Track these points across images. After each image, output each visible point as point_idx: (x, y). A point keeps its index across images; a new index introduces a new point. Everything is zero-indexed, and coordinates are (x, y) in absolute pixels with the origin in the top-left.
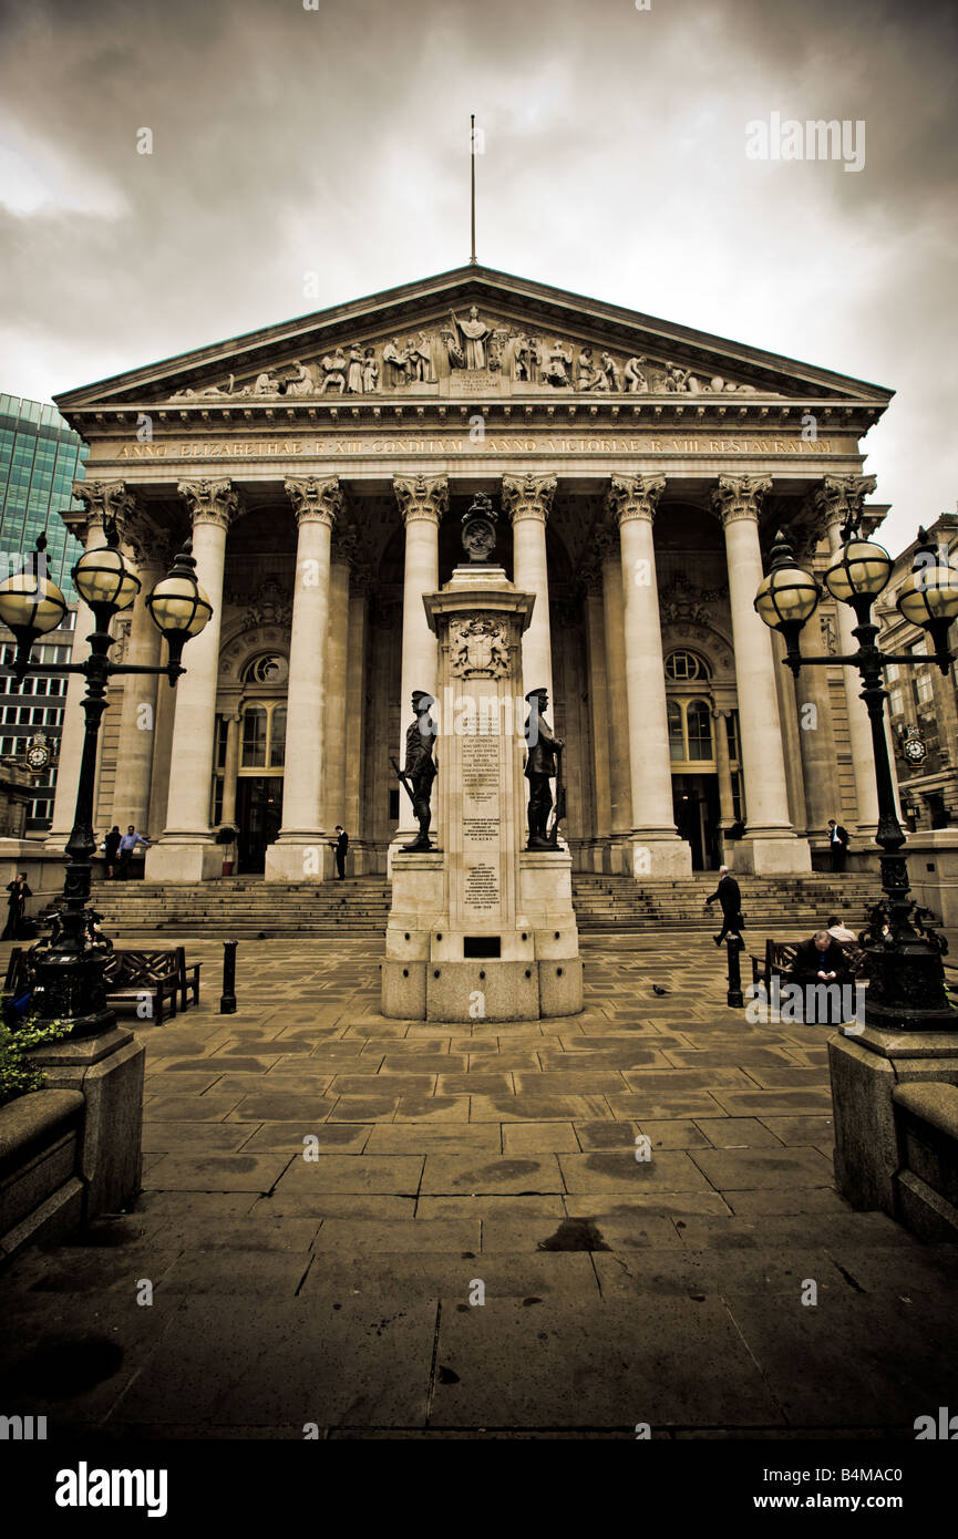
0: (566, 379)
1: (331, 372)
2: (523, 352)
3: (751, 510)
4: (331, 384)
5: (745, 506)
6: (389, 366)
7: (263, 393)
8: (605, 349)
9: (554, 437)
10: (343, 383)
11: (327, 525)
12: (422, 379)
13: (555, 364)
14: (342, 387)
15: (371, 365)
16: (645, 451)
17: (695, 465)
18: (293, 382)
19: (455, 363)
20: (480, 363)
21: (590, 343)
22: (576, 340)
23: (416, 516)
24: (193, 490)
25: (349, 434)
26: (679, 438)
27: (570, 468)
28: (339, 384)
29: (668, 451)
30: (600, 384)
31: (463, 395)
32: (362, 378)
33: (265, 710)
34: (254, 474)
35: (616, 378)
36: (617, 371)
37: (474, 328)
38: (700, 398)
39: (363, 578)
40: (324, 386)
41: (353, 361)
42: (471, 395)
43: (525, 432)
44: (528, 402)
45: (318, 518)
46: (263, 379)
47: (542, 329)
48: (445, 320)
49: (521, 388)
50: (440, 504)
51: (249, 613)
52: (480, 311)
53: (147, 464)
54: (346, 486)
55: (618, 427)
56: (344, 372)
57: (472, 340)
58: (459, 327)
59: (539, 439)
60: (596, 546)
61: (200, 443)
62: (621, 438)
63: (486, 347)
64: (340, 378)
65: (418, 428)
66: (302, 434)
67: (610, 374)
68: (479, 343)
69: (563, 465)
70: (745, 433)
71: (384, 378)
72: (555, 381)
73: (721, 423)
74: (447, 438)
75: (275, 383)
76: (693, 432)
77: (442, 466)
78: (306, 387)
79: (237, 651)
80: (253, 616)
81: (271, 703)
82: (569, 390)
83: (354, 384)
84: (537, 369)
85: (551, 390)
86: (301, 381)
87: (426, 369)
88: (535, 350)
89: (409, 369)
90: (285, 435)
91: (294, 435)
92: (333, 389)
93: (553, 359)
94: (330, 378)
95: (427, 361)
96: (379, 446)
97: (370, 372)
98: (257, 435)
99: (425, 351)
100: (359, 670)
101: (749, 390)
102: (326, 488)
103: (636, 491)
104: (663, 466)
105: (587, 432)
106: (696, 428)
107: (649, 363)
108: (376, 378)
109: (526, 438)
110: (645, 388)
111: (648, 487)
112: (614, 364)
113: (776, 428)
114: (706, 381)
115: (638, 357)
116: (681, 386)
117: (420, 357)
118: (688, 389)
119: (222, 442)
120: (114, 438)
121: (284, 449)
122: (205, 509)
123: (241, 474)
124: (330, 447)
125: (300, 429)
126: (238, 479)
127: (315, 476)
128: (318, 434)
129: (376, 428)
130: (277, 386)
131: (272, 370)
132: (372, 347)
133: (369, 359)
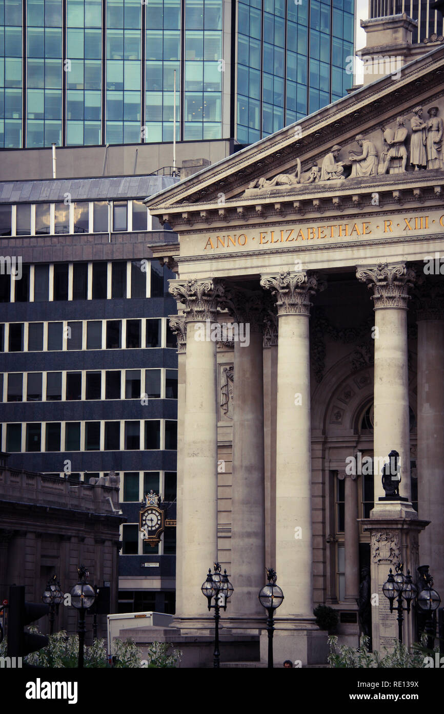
1: (393, 145)
4: (393, 159)
7: (329, 179)
10: (405, 157)
14: (404, 162)
15: (435, 128)
18: (355, 161)
24: (274, 282)
25: (415, 210)
28: (401, 158)
32: (425, 147)
34: (328, 261)
40: (387, 163)
41: (413, 131)
45: (390, 304)
46: (327, 162)
53: (231, 256)
56: (406, 144)
64: (402, 152)
66: (370, 216)
75: (339, 167)
78: (369, 165)
79: (348, 395)
80: (362, 356)
83: (416, 156)
86: (365, 159)
90: (355, 216)
91: (362, 216)
92: (396, 164)
97: (433, 137)
98: (329, 218)
102: (395, 274)
119: (297, 227)
120: (200, 231)
121: (354, 230)
122: (286, 302)
123: (316, 261)
124: (398, 225)
125: (367, 209)
126: (314, 266)
127: (384, 261)
128: (385, 213)
129: (441, 202)
130: (341, 169)
131: (336, 147)
132: (434, 104)
133: (433, 122)
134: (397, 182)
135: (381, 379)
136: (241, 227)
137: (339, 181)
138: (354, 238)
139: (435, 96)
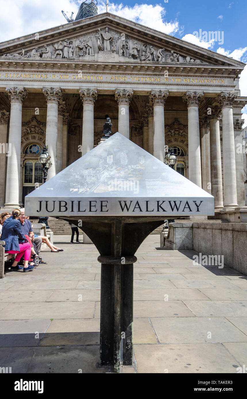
0: (137, 56)
1: (58, 50)
2: (123, 46)
3: (197, 103)
4: (58, 54)
5: (194, 102)
6: (77, 48)
7: (34, 57)
8: (151, 44)
9: (133, 76)
10: (62, 54)
11: (57, 104)
12: (89, 54)
13: (134, 50)
14: (61, 56)
15: (71, 48)
16: (163, 82)
17: (179, 87)
18: (44, 53)
19: (100, 49)
20: (109, 49)
21: (146, 42)
22: (142, 41)
23: (86, 102)
24: (11, 90)
25: (64, 72)
26: (174, 77)
27: (138, 87)
28: (60, 54)
29: (171, 82)
30: (149, 58)
31: (103, 61)
32: (68, 52)
33: (32, 163)
34: (32, 85)
35: (155, 56)
36: (154, 53)
37: (107, 35)
38: (181, 64)
39: (67, 118)
40: (55, 55)
41: (65, 46)
42: (105, 61)
43: (123, 74)
44: (124, 64)
45: (54, 102)
46: (33, 52)
47: (131, 37)
48: (97, 31)
49: (122, 59)
50: (94, 98)
51: (26, 129)
52: (109, 28)
54: (62, 90)
55: (154, 73)
56: (62, 50)
57: (106, 40)
58: (102, 35)
59: (128, 76)
60: (147, 111)
61: (13, 73)
62: (155, 77)
63: (111, 43)
64: (61, 52)
65: (87, 71)
66: (48, 72)
67: (152, 54)
68: (108, 41)
69: (135, 86)
70: (196, 76)
71: (76, 53)
72: (134, 57)
73: (188, 73)
74: (98, 75)
76: (179, 76)
77: (96, 85)
78: (49, 54)
80: (28, 131)
81: (34, 160)
82: (138, 61)
83: (66, 55)
84: (128, 51)
85: (132, 60)
86: (47, 53)
87: (90, 50)
88: (127, 44)
89: (84, 50)
90: (42, 72)
91: (45, 72)
92: (59, 56)
93: (133, 48)
94: (58, 52)
95: (91, 47)
96: (74, 77)
97: (71, 50)
98: (32, 71)
99: (90, 44)
100: (65, 151)
101: (198, 61)
102: (57, 92)
103: (159, 96)
104: (168, 87)
105: (144, 74)
106: (180, 74)
107: (166, 50)
108: (73, 52)
109: (123, 76)
110: (164, 60)
111: (163, 95)
112: (154, 51)
113: (207, 75)
114: (184, 57)
115: (162, 48)
116: (176, 59)
117: (88, 46)
118: (178, 61)
119: (20, 73)
121: (42, 76)
122: (15, 97)
123: (27, 85)
124: (57, 76)
125: (47, 70)
126: (26, 87)
127: (53, 87)
128: (53, 72)
129: (73, 71)
130: (39, 54)
131: (37, 48)
132: (72, 40)
133: (71, 45)
134: (60, 61)
135: (50, 126)
137: (39, 58)
138: (42, 79)
139: (72, 38)
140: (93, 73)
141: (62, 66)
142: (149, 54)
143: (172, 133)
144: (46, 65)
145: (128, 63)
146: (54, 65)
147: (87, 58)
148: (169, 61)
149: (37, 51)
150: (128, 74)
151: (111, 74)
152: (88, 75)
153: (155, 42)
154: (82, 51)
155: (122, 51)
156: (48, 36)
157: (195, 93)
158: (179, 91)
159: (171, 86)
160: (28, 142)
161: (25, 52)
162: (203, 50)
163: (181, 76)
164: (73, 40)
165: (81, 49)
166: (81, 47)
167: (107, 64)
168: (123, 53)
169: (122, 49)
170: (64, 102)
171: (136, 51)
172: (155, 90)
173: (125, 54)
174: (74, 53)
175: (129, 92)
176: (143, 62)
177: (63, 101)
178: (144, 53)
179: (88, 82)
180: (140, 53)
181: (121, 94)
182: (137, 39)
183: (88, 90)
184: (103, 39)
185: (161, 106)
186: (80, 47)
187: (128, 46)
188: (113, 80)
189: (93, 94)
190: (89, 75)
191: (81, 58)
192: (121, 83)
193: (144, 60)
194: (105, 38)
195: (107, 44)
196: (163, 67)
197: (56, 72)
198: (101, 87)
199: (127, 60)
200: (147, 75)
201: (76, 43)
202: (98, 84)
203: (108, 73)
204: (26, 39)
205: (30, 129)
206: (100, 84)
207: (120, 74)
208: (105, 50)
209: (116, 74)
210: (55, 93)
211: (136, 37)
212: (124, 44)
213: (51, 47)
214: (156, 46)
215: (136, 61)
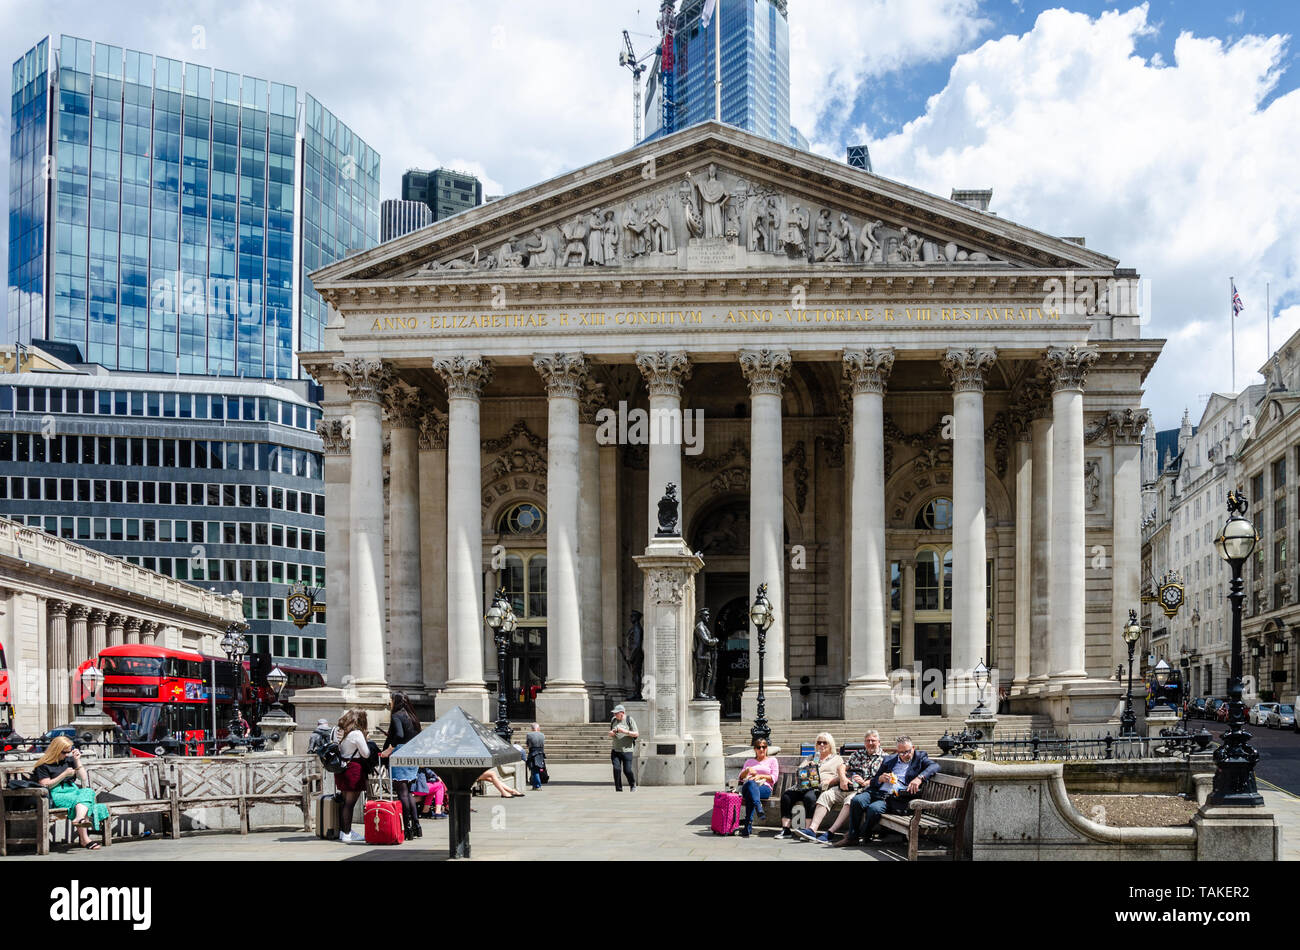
0: (802, 247)
1: (572, 241)
2: (760, 219)
3: (977, 382)
4: (572, 254)
5: (971, 379)
6: (628, 233)
7: (507, 267)
8: (844, 209)
9: (791, 308)
10: (584, 253)
11: (575, 400)
12: (661, 250)
13: (791, 230)
14: (583, 258)
15: (611, 231)
16: (877, 321)
17: (926, 336)
19: (695, 232)
20: (718, 230)
21: (829, 203)
22: (815, 199)
23: (658, 391)
24: (447, 366)
25: (591, 306)
26: (912, 306)
27: (805, 341)
28: (580, 254)
29: (901, 322)
30: (834, 254)
31: (700, 269)
33: (521, 561)
34: (504, 348)
35: (853, 243)
36: (852, 236)
37: (712, 189)
38: (931, 268)
40: (566, 256)
41: (592, 229)
42: (708, 269)
43: (762, 302)
44: (763, 276)
45: (566, 393)
46: (505, 251)
47: (781, 187)
48: (682, 177)
49: (757, 261)
50: (681, 379)
51: (499, 461)
52: (718, 166)
53: (401, 338)
54: (589, 359)
55: (852, 297)
56: (584, 241)
57: (710, 203)
58: (697, 188)
59: (776, 309)
61: (450, 314)
62: (855, 307)
63: (724, 211)
64: (581, 248)
65: (658, 299)
66: (547, 306)
67: (845, 239)
68: (717, 206)
69: (797, 337)
70: (976, 301)
71: (625, 246)
72: (792, 250)
73: (952, 293)
74: (688, 309)
75: (517, 256)
76: (925, 301)
77: (683, 339)
78: (548, 256)
80: (504, 465)
81: (525, 552)
82: (804, 262)
83: (595, 255)
85: (786, 262)
86: (543, 251)
87: (664, 238)
88: (773, 211)
89: (647, 235)
90: (531, 307)
91: (539, 307)
92: (575, 259)
93: (790, 225)
94: (572, 247)
95: (665, 229)
96: (621, 318)
97: (610, 238)
99: (663, 218)
100: (612, 522)
101: (980, 257)
102: (573, 364)
103: (866, 365)
104: (895, 337)
105: (822, 302)
106: (929, 297)
108: (615, 245)
109: (763, 308)
110: (879, 258)
111: (878, 361)
112: (851, 228)
113: (1006, 296)
114: (942, 243)
115: (873, 219)
116: (915, 255)
117: (659, 225)
118: (922, 258)
119: (470, 314)
120: (367, 311)
121: (530, 321)
122: (459, 385)
123: (491, 348)
124: (574, 319)
125: (544, 301)
126: (488, 353)
127: (561, 351)
128: (562, 306)
129: (618, 300)
130: (520, 259)
131: (513, 239)
132: (610, 209)
133: (610, 225)
134: (579, 274)
135: (555, 465)
136: (411, 310)
137: (518, 270)
138: (530, 328)
139: (611, 202)
140: (674, 303)
141: (585, 288)
142: (834, 241)
143: (929, 461)
144: (541, 288)
145: (774, 271)
146: (563, 289)
147: (656, 262)
148: (895, 259)
149: (513, 249)
150: (777, 302)
151: (725, 303)
152: (660, 310)
153: (853, 201)
154: (641, 239)
155: (756, 235)
156: (542, 202)
157: (972, 352)
158: (925, 347)
159: (901, 332)
160: (506, 498)
161: (481, 251)
162: (993, 222)
163: (932, 301)
164: (616, 208)
165: (638, 235)
166: (637, 229)
167: (712, 277)
168: (761, 239)
169: (756, 228)
170: (600, 385)
171: (796, 233)
172: (855, 347)
173: (766, 242)
174: (620, 246)
175: (778, 358)
176: (818, 266)
177: (597, 382)
178: (821, 237)
179: (659, 332)
180: (811, 238)
181: (756, 363)
182: (801, 194)
183: (662, 355)
184: (701, 200)
185: (872, 396)
186: (634, 228)
187: (776, 219)
188: (732, 324)
189: (676, 368)
190: (665, 309)
191: (637, 264)
192: (757, 331)
193: (822, 260)
194: (707, 198)
195: (713, 215)
196: (875, 280)
197: (569, 306)
198: (699, 345)
199: (771, 261)
200: (830, 302)
201: (625, 215)
202: (690, 335)
203: (717, 303)
204: (484, 215)
205: (510, 461)
206: (696, 335)
207: (754, 303)
208: (708, 235)
209: (740, 303)
210: (567, 367)
211: (798, 187)
212: (763, 212)
213: (554, 231)
214: (858, 213)
215: (796, 263)
